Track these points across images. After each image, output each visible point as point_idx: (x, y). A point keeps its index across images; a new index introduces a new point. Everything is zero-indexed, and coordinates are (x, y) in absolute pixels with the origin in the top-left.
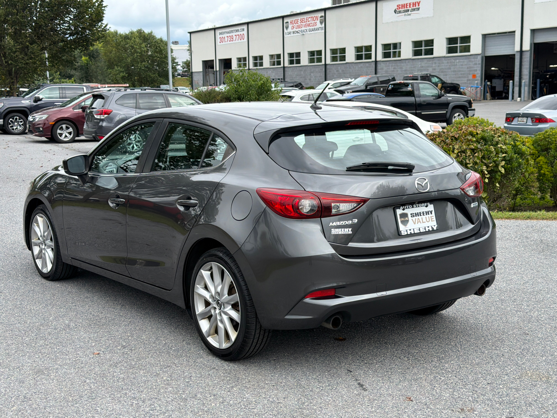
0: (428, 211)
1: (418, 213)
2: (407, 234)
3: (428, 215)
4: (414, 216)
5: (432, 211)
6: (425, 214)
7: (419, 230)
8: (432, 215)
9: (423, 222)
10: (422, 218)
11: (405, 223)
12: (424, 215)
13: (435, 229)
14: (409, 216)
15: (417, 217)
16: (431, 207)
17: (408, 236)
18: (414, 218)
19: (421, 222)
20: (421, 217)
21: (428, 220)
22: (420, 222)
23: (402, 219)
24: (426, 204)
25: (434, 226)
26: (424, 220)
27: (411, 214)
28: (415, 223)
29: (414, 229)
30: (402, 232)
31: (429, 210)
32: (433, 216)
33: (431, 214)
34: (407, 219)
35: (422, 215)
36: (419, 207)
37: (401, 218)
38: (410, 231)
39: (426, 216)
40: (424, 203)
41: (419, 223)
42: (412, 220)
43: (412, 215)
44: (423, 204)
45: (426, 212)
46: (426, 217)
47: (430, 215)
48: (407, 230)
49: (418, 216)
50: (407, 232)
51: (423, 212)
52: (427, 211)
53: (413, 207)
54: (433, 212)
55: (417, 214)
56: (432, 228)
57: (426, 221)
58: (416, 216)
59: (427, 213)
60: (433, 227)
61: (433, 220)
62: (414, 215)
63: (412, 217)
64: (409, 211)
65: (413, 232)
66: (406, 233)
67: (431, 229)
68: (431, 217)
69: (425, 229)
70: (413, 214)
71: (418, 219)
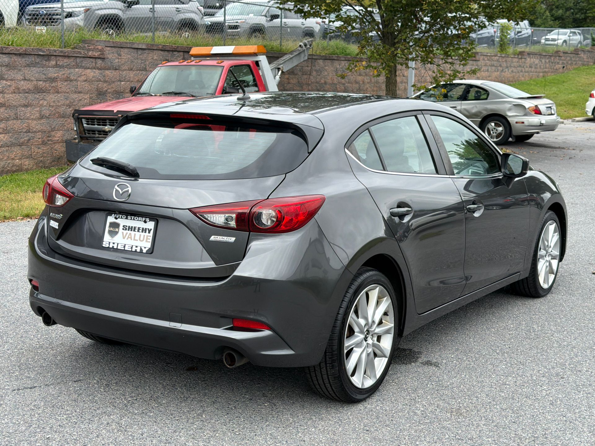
0: (146, 229)
1: (132, 227)
2: (109, 247)
3: (144, 233)
4: (126, 230)
5: (151, 229)
6: (140, 231)
7: (124, 247)
8: (149, 234)
9: (134, 240)
10: (135, 234)
11: (113, 234)
12: (138, 231)
13: (144, 251)
14: (121, 227)
15: (130, 232)
16: (151, 225)
17: (108, 249)
18: (125, 232)
19: (133, 238)
20: (134, 232)
21: (142, 239)
22: (131, 238)
23: (111, 229)
24: (144, 219)
25: (145, 248)
26: (137, 237)
27: (124, 226)
28: (124, 238)
29: (118, 244)
30: (104, 243)
31: (147, 227)
32: (150, 236)
33: (149, 232)
34: (117, 230)
35: (136, 230)
36: (134, 219)
37: (110, 226)
38: (113, 245)
39: (141, 233)
40: (142, 217)
41: (129, 239)
42: (123, 233)
43: (125, 228)
44: (140, 218)
45: (143, 228)
46: (140, 235)
47: (147, 234)
48: (110, 243)
49: (131, 230)
50: (109, 244)
51: (139, 228)
52: (145, 227)
53: (127, 218)
54: (152, 232)
55: (131, 229)
56: (141, 249)
57: (138, 239)
58: (129, 230)
59: (144, 230)
60: (143, 248)
61: (148, 240)
62: (127, 228)
63: (123, 229)
64: (122, 222)
65: (115, 247)
66: (107, 246)
67: (138, 250)
68: (147, 236)
69: (132, 248)
70: (126, 226)
71: (130, 234)
